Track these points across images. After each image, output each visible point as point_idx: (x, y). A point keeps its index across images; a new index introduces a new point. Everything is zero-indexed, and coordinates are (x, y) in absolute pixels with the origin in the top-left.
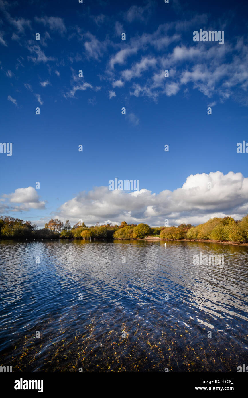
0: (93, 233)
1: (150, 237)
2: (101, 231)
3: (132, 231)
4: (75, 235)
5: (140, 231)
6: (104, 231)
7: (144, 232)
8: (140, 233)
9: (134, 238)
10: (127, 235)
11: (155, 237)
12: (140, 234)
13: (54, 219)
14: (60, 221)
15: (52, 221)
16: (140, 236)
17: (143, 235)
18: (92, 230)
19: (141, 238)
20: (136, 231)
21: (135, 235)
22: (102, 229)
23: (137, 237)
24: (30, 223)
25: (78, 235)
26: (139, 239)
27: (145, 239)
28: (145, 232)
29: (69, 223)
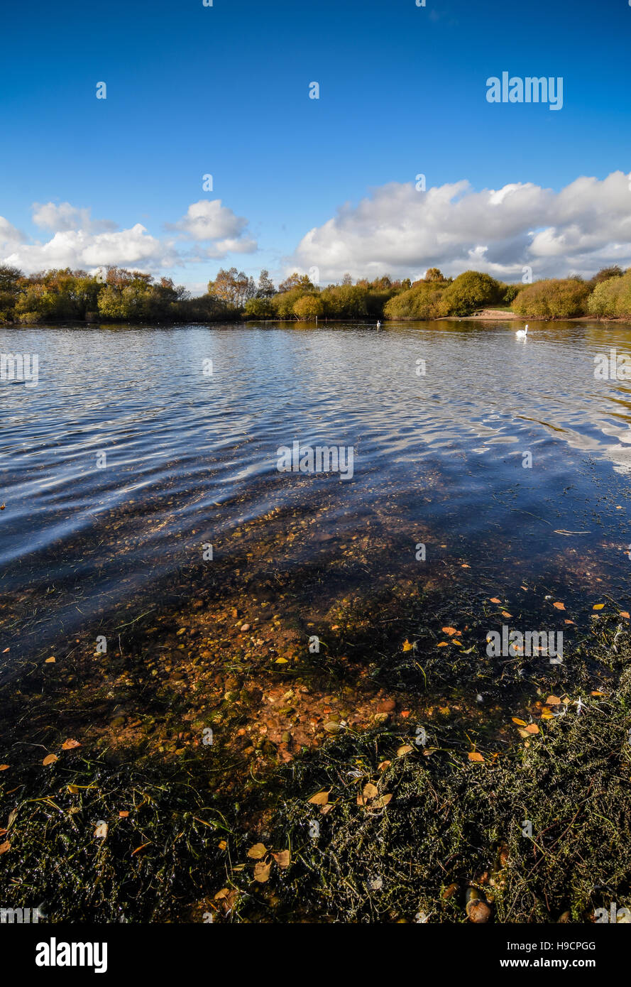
0: (325, 304)
1: (490, 311)
2: (349, 299)
3: (440, 296)
4: (281, 312)
5: (461, 295)
6: (359, 297)
7: (473, 297)
8: (461, 300)
9: (440, 317)
10: (422, 307)
11: (502, 313)
12: (460, 303)
13: (227, 269)
14: (242, 275)
15: (223, 276)
16: (459, 309)
17: (468, 306)
18: (323, 297)
19: (460, 316)
20: (451, 295)
21: (443, 306)
22: (353, 293)
23: (450, 313)
24: (171, 282)
25: (286, 310)
26: (453, 318)
27: (474, 318)
28: (476, 299)
29: (268, 279)
